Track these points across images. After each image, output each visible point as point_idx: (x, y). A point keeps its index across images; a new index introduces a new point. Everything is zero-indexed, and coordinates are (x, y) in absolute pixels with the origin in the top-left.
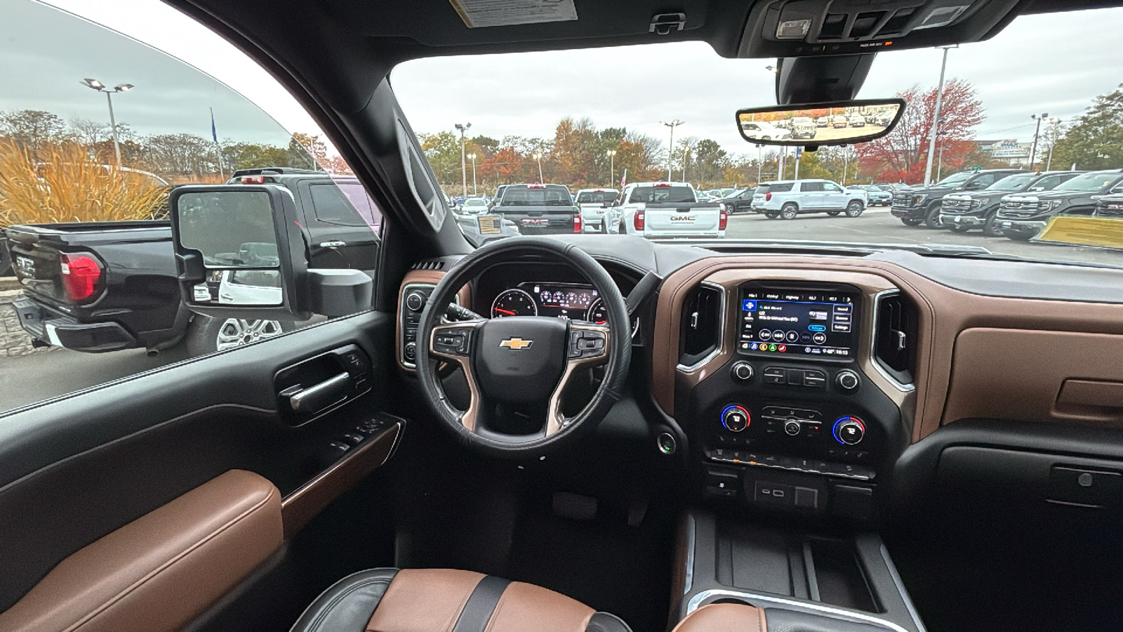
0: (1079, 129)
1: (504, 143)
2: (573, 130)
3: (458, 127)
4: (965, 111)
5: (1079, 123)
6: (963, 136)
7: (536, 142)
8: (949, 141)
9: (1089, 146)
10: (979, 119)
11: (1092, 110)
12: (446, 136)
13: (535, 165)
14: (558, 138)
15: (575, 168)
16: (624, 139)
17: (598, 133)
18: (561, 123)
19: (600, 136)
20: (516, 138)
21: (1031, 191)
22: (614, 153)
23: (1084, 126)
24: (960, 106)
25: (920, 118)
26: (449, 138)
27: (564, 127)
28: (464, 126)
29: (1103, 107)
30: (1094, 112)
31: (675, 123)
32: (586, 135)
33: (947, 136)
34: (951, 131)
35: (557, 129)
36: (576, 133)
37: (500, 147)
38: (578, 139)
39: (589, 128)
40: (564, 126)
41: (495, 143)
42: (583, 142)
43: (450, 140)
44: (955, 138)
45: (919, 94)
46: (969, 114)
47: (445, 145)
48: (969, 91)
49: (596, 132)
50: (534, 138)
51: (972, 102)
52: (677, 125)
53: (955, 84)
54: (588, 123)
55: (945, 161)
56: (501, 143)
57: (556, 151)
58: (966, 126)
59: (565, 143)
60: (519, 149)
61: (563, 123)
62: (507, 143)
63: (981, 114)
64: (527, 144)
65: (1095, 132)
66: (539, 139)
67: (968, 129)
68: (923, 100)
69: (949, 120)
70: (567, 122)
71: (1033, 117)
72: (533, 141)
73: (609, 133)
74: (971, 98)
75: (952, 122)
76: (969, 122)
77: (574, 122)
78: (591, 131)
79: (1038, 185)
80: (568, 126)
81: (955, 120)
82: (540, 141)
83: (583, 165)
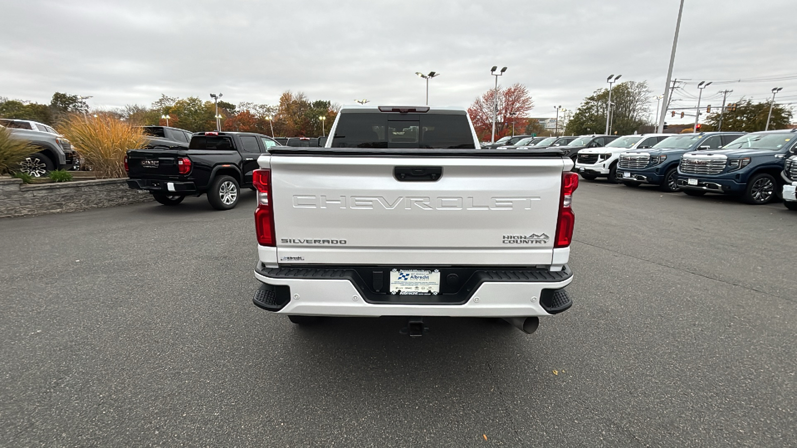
0: (578, 114)
1: (240, 107)
2: (293, 100)
3: (212, 96)
4: (524, 102)
5: (578, 112)
6: (524, 116)
7: (264, 107)
8: (517, 118)
9: (582, 124)
10: (531, 107)
11: (583, 104)
12: (194, 100)
13: (268, 123)
14: (281, 105)
15: (297, 127)
16: (329, 108)
17: (311, 103)
19: (312, 106)
20: (249, 104)
21: (554, 146)
22: (324, 118)
23: (580, 113)
24: (521, 99)
25: (502, 105)
27: (285, 99)
28: (217, 95)
29: (587, 103)
30: (584, 106)
31: (364, 101)
32: (303, 105)
33: (516, 115)
34: (518, 113)
35: (281, 99)
36: (295, 102)
37: (237, 109)
38: (296, 107)
39: (304, 99)
40: (286, 97)
41: (233, 107)
42: (300, 109)
43: (197, 103)
44: (520, 116)
45: (501, 91)
46: (526, 105)
47: (193, 107)
48: (525, 91)
49: (309, 102)
50: (263, 104)
51: (527, 97)
52: (366, 102)
53: (519, 86)
54: (303, 96)
55: (517, 130)
56: (237, 107)
57: (279, 114)
58: (525, 110)
59: (287, 109)
60: (252, 112)
61: (285, 95)
62: (242, 107)
63: (532, 104)
64: (257, 108)
65: (585, 116)
66: (267, 105)
67: (525, 112)
68: (503, 95)
69: (516, 107)
70: (288, 94)
71: (555, 107)
72: (261, 107)
73: (319, 104)
74: (526, 95)
75: (518, 108)
76: (526, 108)
77: (293, 94)
78: (305, 102)
79: (557, 143)
80: (288, 97)
81: (520, 107)
82: (267, 107)
83: (303, 125)
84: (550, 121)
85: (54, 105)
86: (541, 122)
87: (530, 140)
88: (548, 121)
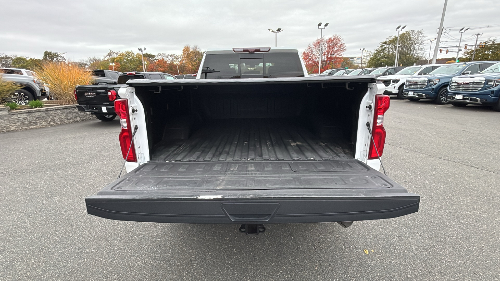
0: (376, 54)
3: (140, 50)
4: (340, 47)
5: (376, 52)
6: (340, 56)
7: (173, 56)
8: (335, 58)
9: (379, 60)
11: (379, 47)
12: (130, 53)
13: (175, 66)
14: (184, 55)
15: (194, 68)
18: (185, 48)
20: (164, 54)
23: (377, 53)
24: (338, 45)
25: (325, 49)
26: (131, 54)
27: (186, 50)
28: (143, 49)
29: (382, 46)
30: (380, 48)
32: (197, 53)
33: (335, 56)
34: (336, 54)
35: (183, 50)
36: (192, 52)
37: (156, 58)
38: (193, 55)
39: (198, 50)
40: (186, 49)
41: (153, 57)
42: (195, 57)
43: (131, 55)
44: (337, 56)
45: (325, 40)
46: (341, 49)
47: (129, 57)
48: (341, 39)
49: (201, 52)
50: (172, 54)
51: (342, 43)
53: (336, 36)
54: (197, 48)
55: (335, 65)
56: (156, 56)
57: (183, 60)
58: (341, 52)
59: (188, 57)
60: (166, 59)
62: (159, 56)
63: (345, 48)
64: (169, 57)
65: (381, 55)
66: (175, 55)
67: (341, 53)
68: (326, 42)
69: (335, 50)
70: (187, 47)
71: (360, 49)
72: (171, 56)
74: (342, 42)
76: (342, 51)
77: (191, 47)
78: (199, 51)
79: (362, 73)
80: (188, 49)
81: (337, 50)
82: (175, 56)
84: (357, 59)
85: (45, 59)
86: (351, 60)
87: (344, 72)
88: (356, 58)
